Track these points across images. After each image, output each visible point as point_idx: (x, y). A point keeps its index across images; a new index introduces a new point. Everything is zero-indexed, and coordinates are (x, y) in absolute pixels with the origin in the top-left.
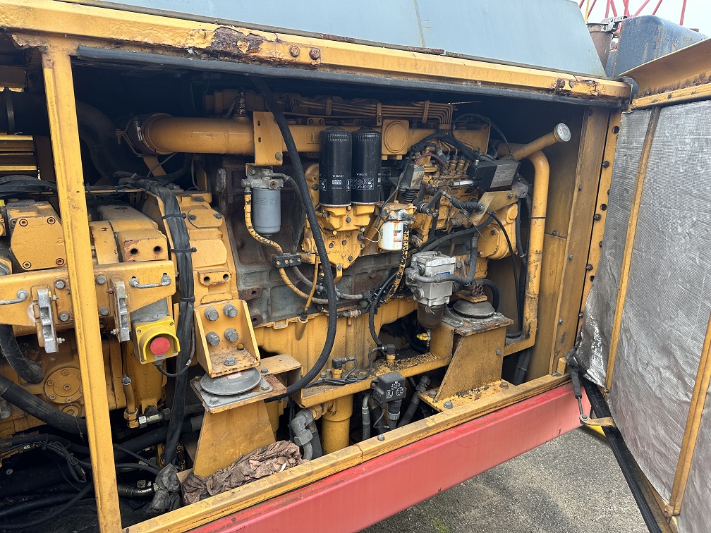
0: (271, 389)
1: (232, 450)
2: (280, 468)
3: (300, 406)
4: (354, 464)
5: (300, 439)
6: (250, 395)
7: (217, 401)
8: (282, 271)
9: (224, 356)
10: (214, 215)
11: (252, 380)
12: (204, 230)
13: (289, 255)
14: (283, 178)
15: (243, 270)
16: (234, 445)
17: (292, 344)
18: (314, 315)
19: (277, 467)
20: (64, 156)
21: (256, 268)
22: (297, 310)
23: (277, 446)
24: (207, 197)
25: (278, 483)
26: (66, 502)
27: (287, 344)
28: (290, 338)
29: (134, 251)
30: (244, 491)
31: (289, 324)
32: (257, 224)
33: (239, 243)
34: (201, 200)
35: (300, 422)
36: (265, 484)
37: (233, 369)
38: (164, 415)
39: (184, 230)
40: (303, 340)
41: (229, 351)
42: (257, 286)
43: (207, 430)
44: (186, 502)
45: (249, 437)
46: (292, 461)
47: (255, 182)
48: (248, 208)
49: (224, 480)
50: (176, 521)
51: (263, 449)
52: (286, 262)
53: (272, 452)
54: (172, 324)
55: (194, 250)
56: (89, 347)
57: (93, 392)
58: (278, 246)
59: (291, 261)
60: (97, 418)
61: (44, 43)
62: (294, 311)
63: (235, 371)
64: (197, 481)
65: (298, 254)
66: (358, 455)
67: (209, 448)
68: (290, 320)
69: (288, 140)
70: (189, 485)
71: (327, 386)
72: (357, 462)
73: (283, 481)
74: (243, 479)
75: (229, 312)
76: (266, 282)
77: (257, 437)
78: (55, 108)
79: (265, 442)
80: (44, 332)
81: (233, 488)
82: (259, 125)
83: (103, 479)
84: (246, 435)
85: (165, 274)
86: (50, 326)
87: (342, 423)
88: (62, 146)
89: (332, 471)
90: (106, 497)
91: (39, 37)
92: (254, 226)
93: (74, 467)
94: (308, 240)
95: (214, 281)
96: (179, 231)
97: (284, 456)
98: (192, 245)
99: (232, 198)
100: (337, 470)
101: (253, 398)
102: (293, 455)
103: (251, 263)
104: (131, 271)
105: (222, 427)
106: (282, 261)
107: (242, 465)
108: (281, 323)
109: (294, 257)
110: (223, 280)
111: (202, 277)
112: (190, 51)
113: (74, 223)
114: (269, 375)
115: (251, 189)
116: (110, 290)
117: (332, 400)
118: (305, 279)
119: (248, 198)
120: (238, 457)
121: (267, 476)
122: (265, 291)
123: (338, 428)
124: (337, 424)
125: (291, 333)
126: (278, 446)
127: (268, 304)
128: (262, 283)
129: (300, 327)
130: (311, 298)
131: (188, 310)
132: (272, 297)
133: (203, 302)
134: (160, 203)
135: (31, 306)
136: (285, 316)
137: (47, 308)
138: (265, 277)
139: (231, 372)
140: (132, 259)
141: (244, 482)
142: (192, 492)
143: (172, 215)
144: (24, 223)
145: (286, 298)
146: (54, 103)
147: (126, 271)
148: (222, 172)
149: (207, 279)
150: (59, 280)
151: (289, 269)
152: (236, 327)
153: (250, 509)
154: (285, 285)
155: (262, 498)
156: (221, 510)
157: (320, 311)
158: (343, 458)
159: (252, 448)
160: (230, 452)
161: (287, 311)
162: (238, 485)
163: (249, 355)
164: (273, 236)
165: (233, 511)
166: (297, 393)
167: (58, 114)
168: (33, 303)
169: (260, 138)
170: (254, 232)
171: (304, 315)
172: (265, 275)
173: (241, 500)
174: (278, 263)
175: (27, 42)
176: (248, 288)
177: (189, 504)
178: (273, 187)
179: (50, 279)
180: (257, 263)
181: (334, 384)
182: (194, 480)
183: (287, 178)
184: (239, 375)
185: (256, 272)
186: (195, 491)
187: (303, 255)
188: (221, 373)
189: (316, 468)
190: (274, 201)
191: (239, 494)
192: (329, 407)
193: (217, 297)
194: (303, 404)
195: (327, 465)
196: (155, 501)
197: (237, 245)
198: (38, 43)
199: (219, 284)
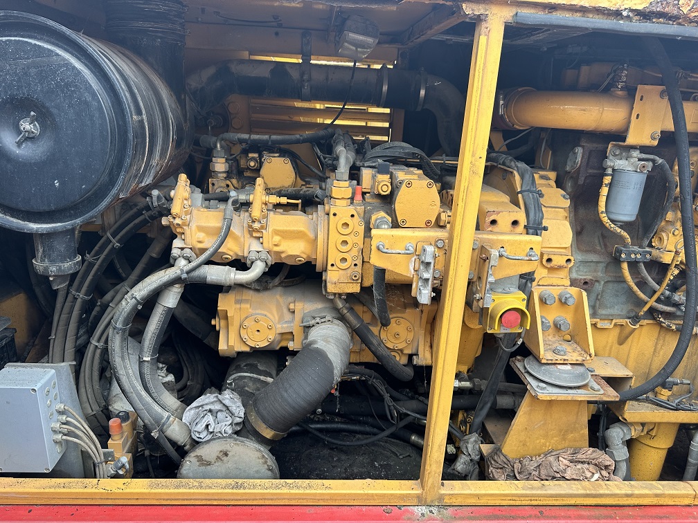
0: (602, 392)
1: (542, 441)
2: (592, 477)
3: (620, 418)
4: (683, 504)
5: (614, 452)
6: (580, 391)
7: (544, 388)
8: (625, 266)
9: (550, 343)
10: (561, 195)
11: (582, 376)
12: (550, 209)
13: (636, 248)
14: (653, 161)
15: (580, 257)
16: (546, 436)
17: (611, 348)
18: (645, 322)
19: (589, 475)
20: (477, 122)
21: (593, 257)
22: (628, 312)
23: (589, 452)
24: (553, 175)
25: (593, 492)
26: (375, 434)
27: (605, 346)
28: (610, 340)
29: (494, 222)
30: (554, 488)
31: (615, 325)
32: (612, 209)
33: (579, 229)
34: (547, 178)
35: (616, 435)
36: (578, 489)
37: (565, 360)
38: (474, 385)
39: (539, 207)
40: (625, 347)
41: (554, 339)
42: (590, 277)
43: (524, 414)
44: (491, 475)
45: (564, 434)
46: (605, 473)
47: (620, 164)
48: (604, 191)
49: (532, 468)
50: (487, 492)
51: (575, 450)
52: (633, 256)
53: (584, 456)
54: (524, 300)
55: (545, 229)
56: (454, 306)
57: (448, 347)
58: (628, 236)
59: (639, 256)
60: (445, 373)
61: (486, 10)
62: (624, 313)
63: (566, 362)
64: (505, 460)
65: (648, 249)
66: (690, 495)
67: (522, 431)
68: (617, 321)
69: (678, 118)
70: (495, 461)
71: (650, 405)
72: (687, 502)
73: (598, 492)
74: (553, 475)
75: (566, 299)
76: (600, 274)
77: (570, 436)
78: (481, 74)
79: (578, 444)
80: (420, 284)
81: (542, 480)
82: (641, 100)
83: (438, 430)
84: (561, 431)
85: (532, 249)
86: (429, 279)
87: (659, 451)
88: (478, 112)
89: (655, 501)
90: (436, 447)
91: (483, 5)
92: (607, 211)
93: (389, 406)
94: (664, 234)
95: (556, 264)
96: (535, 207)
97: (596, 465)
98: (545, 224)
99: (583, 178)
100: (661, 503)
101: (582, 395)
102: (606, 467)
103: (587, 251)
104: (502, 240)
105: (539, 415)
106: (628, 254)
107: (551, 459)
108: (606, 322)
109: (644, 252)
110: (565, 265)
111: (545, 257)
112: (625, 13)
113: (469, 188)
114: (596, 375)
115: (614, 170)
116: (484, 256)
117: (655, 423)
118: (650, 279)
119: (607, 180)
120: (547, 449)
121: (578, 480)
122: (597, 284)
123: (654, 455)
124: (653, 450)
125: (614, 335)
126: (591, 453)
127: (597, 299)
128: (595, 274)
129: (627, 331)
130: (652, 302)
131: (527, 289)
132: (603, 291)
133: (540, 283)
134: (517, 177)
135: (413, 259)
136: (612, 315)
137: (430, 263)
138: (601, 268)
139: (562, 362)
140: (490, 229)
141: (554, 478)
142: (497, 468)
143: (528, 191)
144: (409, 184)
145: (618, 296)
146: (481, 71)
147: (497, 240)
148: (579, 151)
149: (549, 260)
150: (440, 240)
151: (633, 265)
152: (567, 317)
153: (558, 508)
154: (624, 281)
155: (572, 502)
156: (530, 498)
157: (654, 319)
158: (671, 492)
159: (563, 445)
160: (540, 442)
161: (616, 310)
162: (547, 478)
163: (579, 348)
164: (626, 226)
165: (541, 503)
166: (621, 403)
167: (482, 81)
168: (415, 257)
169: (638, 115)
170: (606, 218)
171: (635, 319)
172: (601, 266)
173: (552, 496)
174: (623, 256)
175: (473, 10)
176: (581, 277)
177: (493, 479)
178: (642, 169)
179: (433, 237)
180: (595, 252)
181: (659, 405)
182: (502, 457)
183: (660, 161)
184: (569, 367)
185: (592, 262)
186: (501, 468)
187: (655, 252)
188: (552, 360)
189: (636, 492)
190: (639, 186)
191: (550, 489)
192: (650, 429)
193: (555, 282)
194: (625, 417)
195: (650, 493)
196: (458, 464)
197: (577, 229)
198: (482, 11)
199: (560, 268)
